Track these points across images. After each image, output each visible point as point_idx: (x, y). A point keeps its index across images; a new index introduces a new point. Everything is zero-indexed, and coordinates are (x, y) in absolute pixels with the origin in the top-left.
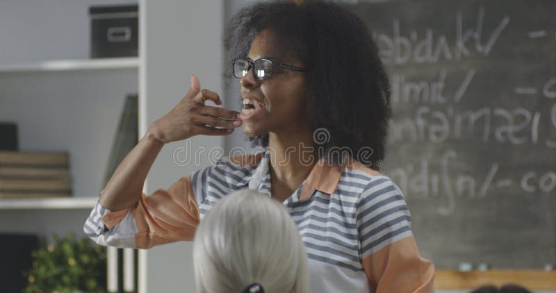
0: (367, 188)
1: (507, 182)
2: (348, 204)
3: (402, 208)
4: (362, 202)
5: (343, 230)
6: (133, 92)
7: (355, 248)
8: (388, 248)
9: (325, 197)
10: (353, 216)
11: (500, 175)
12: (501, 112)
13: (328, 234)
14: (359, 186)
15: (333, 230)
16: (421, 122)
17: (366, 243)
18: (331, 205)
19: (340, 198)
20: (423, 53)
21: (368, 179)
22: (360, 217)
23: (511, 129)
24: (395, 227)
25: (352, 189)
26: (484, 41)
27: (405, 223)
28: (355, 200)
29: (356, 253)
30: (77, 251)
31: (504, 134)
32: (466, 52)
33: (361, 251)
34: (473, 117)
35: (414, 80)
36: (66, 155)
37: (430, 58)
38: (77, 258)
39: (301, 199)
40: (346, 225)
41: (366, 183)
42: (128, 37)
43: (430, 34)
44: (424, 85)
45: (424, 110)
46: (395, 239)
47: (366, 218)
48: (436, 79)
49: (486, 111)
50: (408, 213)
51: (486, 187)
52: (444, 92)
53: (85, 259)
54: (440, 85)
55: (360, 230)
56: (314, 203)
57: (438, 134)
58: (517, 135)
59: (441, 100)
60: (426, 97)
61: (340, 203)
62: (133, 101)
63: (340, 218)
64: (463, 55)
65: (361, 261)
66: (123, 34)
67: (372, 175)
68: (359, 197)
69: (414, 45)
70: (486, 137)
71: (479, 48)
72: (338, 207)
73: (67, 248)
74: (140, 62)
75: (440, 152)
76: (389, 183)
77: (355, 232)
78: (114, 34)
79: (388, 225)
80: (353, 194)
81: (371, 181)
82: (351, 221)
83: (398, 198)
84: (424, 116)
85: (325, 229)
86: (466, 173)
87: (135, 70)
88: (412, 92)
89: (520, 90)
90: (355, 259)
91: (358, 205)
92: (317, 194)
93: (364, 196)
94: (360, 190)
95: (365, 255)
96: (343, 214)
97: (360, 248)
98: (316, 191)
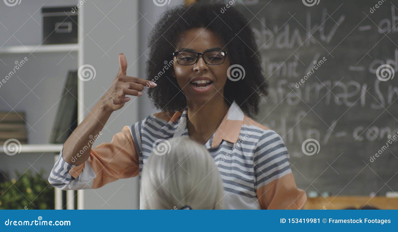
0: (261, 139)
1: (343, 134)
2: (248, 150)
3: (285, 153)
4: (258, 149)
5: (244, 169)
6: (73, 69)
7: (251, 182)
8: (276, 181)
9: (230, 145)
10: (251, 159)
11: (338, 129)
12: (338, 83)
13: (233, 172)
14: (255, 137)
15: (236, 169)
16: (281, 91)
17: (259, 178)
18: (235, 151)
19: (241, 146)
20: (282, 41)
21: (261, 132)
22: (256, 159)
23: (346, 96)
24: (281, 167)
25: (250, 140)
26: (326, 33)
27: (287, 164)
28: (253, 147)
29: (252, 186)
30: (33, 183)
31: (341, 99)
32: (314, 40)
33: (256, 184)
34: (319, 87)
35: (277, 60)
36: (23, 114)
37: (287, 44)
38: (32, 188)
39: (212, 147)
40: (246, 165)
41: (260, 135)
42: (70, 29)
43: (287, 28)
44: (283, 64)
45: (283, 82)
46: (281, 175)
47: (260, 161)
48: (292, 60)
49: (328, 83)
50: (288, 156)
51: (327, 137)
52: (298, 69)
53: (39, 188)
54: (295, 64)
55: (255, 169)
56: (222, 149)
57: (293, 99)
58: (350, 100)
59: (295, 75)
60: (284, 73)
61: (241, 149)
62: (73, 75)
63: (241, 161)
64: (311, 43)
65: (255, 191)
66: (67, 27)
67: (264, 129)
68: (256, 145)
69: (275, 36)
70: (328, 102)
71: (323, 38)
72: (240, 153)
73: (26, 181)
74: (79, 47)
75: (295, 112)
76: (276, 135)
77: (252, 170)
78: (60, 27)
79: (276, 165)
80: (251, 143)
81: (264, 133)
82: (250, 162)
83: (282, 146)
84: (283, 86)
85: (230, 168)
86: (313, 127)
87: (75, 53)
88: (274, 69)
89: (352, 68)
90: (251, 189)
91: (255, 151)
92: (224, 143)
93: (259, 144)
94: (256, 141)
95: (259, 187)
96: (243, 157)
97: (255, 181)
98: (223, 141)
